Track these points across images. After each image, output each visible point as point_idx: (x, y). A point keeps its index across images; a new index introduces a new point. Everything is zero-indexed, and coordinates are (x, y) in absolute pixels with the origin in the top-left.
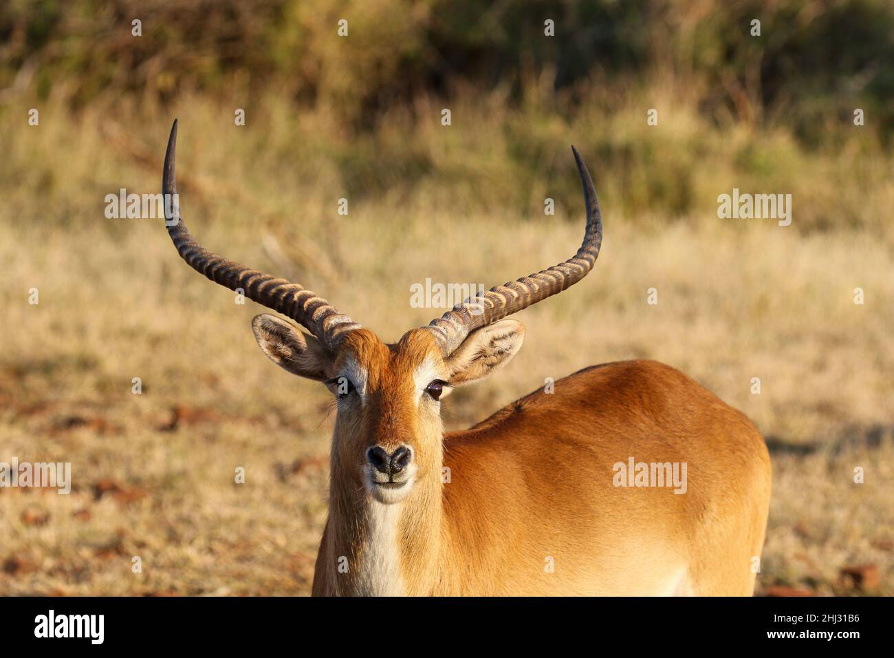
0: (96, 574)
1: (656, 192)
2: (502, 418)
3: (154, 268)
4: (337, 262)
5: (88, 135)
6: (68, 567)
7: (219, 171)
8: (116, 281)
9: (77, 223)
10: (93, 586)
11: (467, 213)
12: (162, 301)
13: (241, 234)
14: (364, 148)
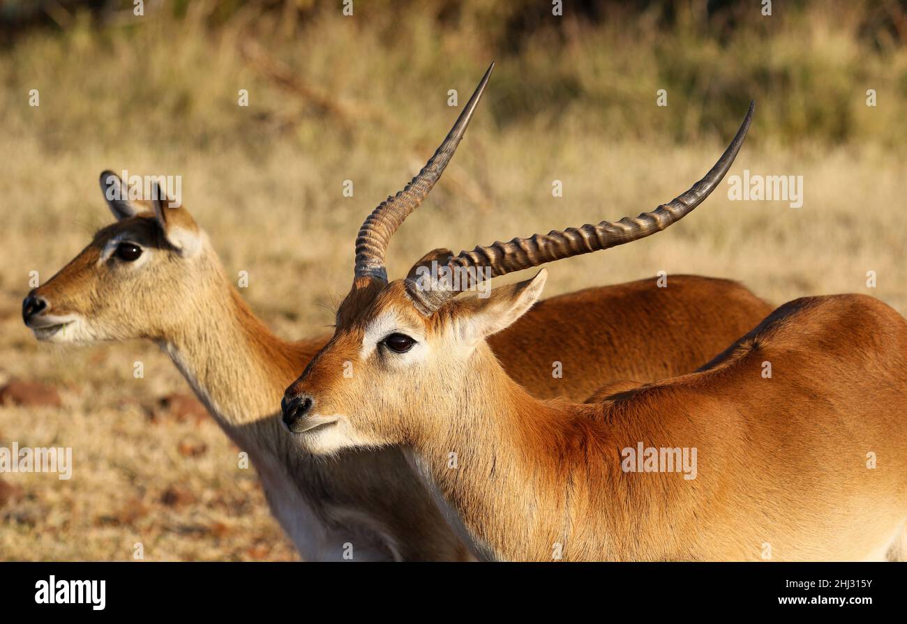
0: (257, 507)
1: (815, 120)
2: (739, 357)
3: (298, 193)
4: (487, 189)
5: (226, 55)
6: (228, 500)
7: (361, 93)
8: (258, 205)
9: (216, 145)
10: (254, 519)
11: (618, 138)
12: (307, 227)
13: (386, 159)
14: (508, 70)
